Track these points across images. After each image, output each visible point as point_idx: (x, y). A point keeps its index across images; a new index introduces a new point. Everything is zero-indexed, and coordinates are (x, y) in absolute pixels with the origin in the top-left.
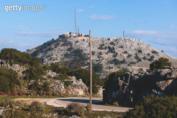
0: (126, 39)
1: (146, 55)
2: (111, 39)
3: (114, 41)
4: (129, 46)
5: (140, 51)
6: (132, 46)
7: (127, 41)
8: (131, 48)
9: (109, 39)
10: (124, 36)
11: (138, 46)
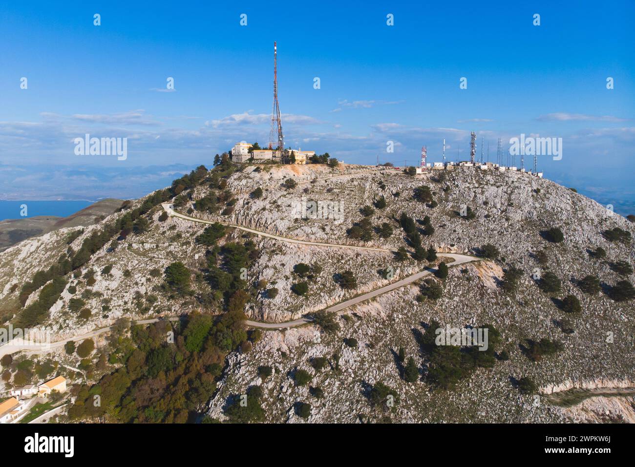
0: (484, 167)
1: (586, 255)
2: (419, 171)
3: (433, 180)
4: (499, 206)
5: (553, 236)
6: (511, 205)
7: (489, 177)
8: (507, 220)
9: (410, 172)
10: (472, 154)
11: (537, 205)
